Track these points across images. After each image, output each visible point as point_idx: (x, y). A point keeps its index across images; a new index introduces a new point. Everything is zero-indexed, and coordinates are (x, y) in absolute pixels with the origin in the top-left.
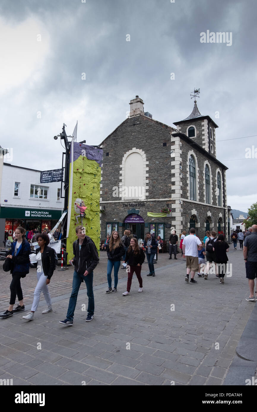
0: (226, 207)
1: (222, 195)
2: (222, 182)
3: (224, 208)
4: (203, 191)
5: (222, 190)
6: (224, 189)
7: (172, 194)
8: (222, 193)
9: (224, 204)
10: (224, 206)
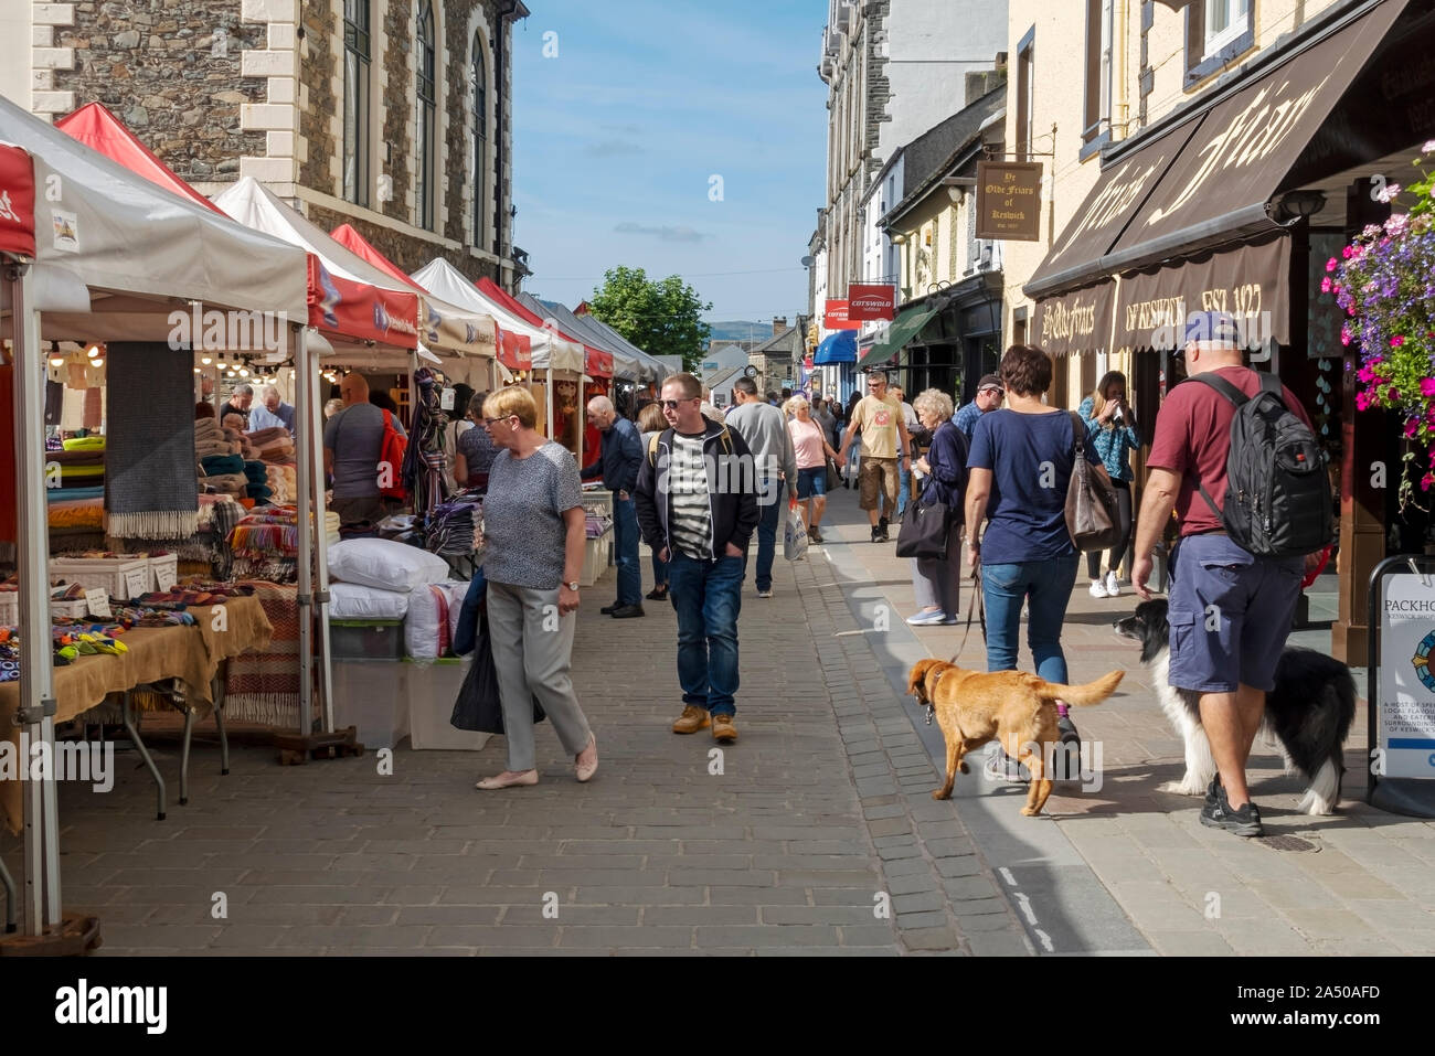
0: (504, 256)
1: (492, 178)
2: (492, 97)
3: (497, 260)
4: (405, 148)
5: (492, 151)
6: (499, 141)
7: (244, 159)
8: (491, 164)
9: (498, 234)
10: (499, 247)
